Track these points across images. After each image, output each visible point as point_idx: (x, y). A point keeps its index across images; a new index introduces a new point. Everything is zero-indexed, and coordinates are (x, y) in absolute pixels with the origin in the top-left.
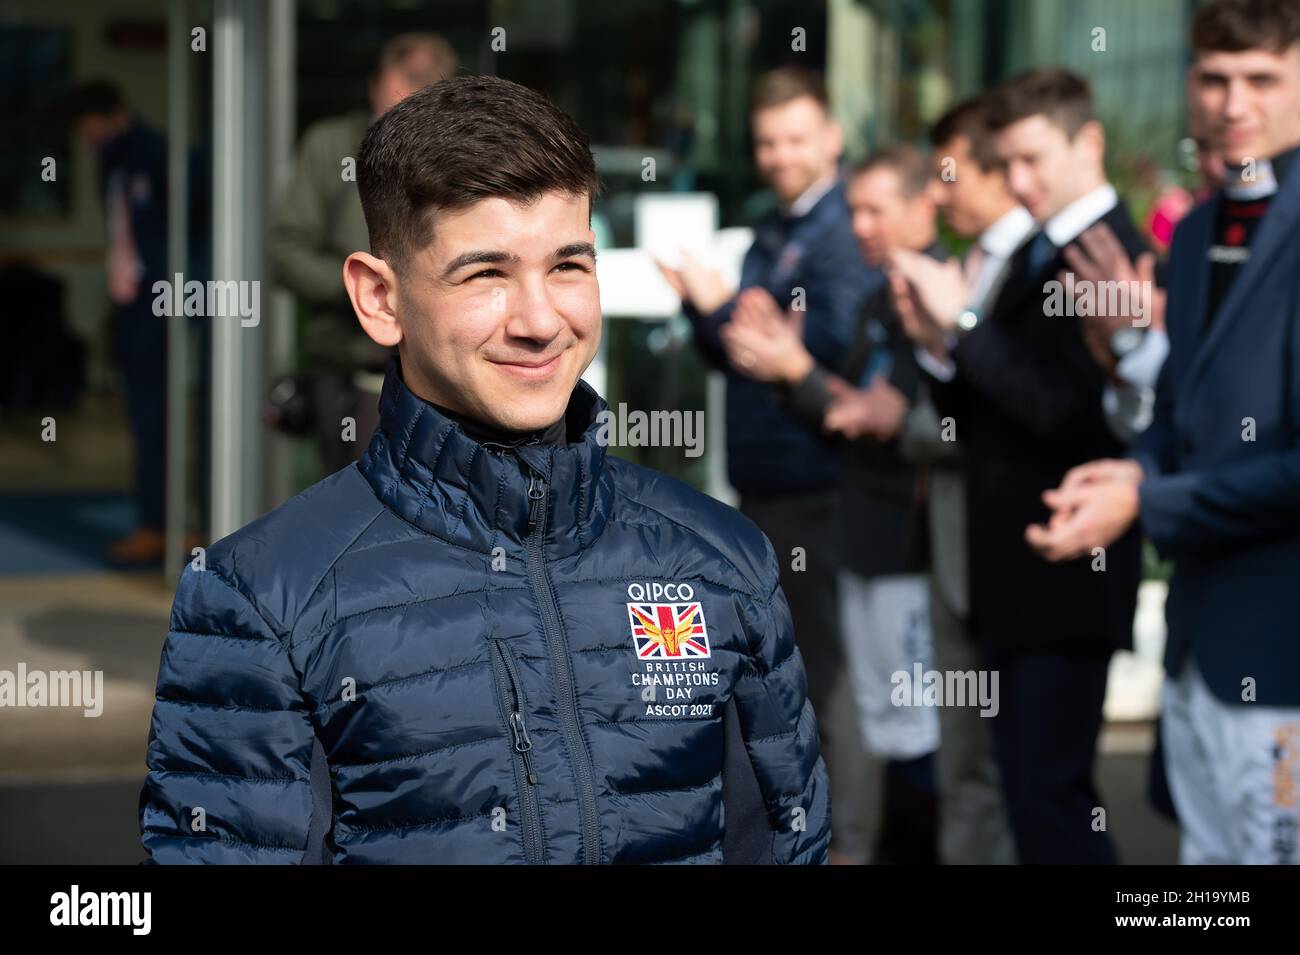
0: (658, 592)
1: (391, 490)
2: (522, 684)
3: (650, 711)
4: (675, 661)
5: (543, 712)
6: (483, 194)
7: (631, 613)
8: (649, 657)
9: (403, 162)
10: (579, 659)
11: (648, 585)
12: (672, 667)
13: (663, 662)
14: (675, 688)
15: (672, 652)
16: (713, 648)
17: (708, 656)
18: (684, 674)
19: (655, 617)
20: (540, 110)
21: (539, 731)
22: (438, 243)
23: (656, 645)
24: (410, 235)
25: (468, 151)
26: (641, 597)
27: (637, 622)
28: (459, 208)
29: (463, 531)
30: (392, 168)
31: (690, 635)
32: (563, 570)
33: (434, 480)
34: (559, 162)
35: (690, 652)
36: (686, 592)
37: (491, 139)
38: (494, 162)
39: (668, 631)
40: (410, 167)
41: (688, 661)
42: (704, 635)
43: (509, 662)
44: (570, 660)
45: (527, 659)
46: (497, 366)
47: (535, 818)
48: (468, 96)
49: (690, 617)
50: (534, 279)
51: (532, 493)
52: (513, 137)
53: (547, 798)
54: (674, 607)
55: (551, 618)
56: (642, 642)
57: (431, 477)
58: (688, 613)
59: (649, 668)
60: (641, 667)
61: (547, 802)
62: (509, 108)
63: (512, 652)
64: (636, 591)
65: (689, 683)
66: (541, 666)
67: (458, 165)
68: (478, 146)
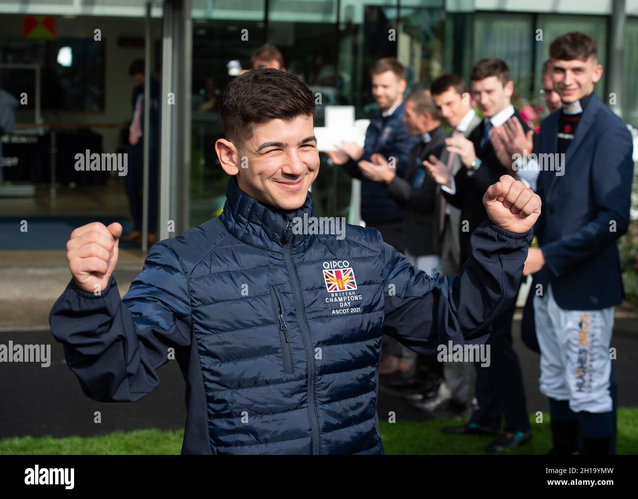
0: (335, 265)
1: (232, 227)
2: (283, 303)
3: (333, 312)
4: (343, 292)
5: (291, 314)
6: (272, 118)
7: (324, 274)
8: (332, 291)
9: (239, 104)
10: (305, 292)
11: (331, 262)
12: (342, 294)
13: (338, 293)
14: (344, 302)
15: (341, 288)
16: (358, 285)
17: (356, 289)
18: (346, 296)
19: (334, 275)
20: (293, 82)
21: (289, 322)
22: (255, 138)
23: (335, 286)
24: (243, 134)
25: (266, 100)
26: (328, 267)
27: (327, 277)
28: (263, 123)
29: (260, 243)
30: (235, 107)
31: (349, 281)
32: (298, 258)
33: (248, 223)
34: (302, 103)
35: (348, 288)
36: (346, 264)
37: (275, 95)
38: (277, 105)
39: (340, 280)
40: (242, 107)
41: (348, 292)
42: (354, 280)
43: (278, 295)
44: (301, 294)
45: (285, 293)
46: (278, 184)
47: (289, 355)
48: (264, 77)
49: (348, 274)
50: (293, 151)
51: (288, 228)
52: (284, 94)
53: (294, 348)
54: (341, 270)
55: (294, 277)
56: (329, 285)
57: (247, 221)
58: (347, 272)
59: (333, 295)
60: (329, 295)
61: (293, 349)
62: (281, 82)
63: (279, 291)
64: (326, 265)
65: (349, 300)
66: (290, 296)
67: (263, 106)
68: (270, 98)
